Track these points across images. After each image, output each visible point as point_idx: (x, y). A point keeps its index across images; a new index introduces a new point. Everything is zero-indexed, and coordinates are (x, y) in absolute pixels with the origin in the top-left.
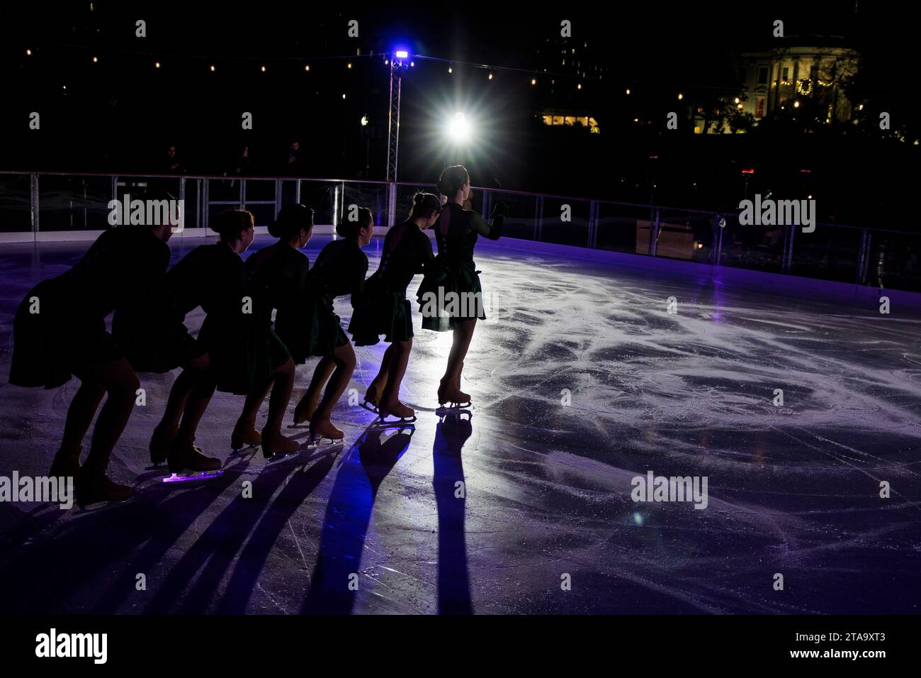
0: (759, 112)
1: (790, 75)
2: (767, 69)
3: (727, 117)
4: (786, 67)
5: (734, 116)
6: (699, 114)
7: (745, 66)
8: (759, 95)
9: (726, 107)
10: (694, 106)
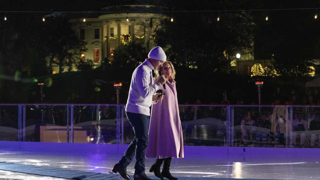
0: (96, 59)
1: (115, 32)
2: (98, 29)
3: (75, 63)
4: (112, 27)
5: (79, 63)
6: (55, 62)
7: (84, 28)
8: (95, 47)
9: (73, 56)
10: (51, 57)
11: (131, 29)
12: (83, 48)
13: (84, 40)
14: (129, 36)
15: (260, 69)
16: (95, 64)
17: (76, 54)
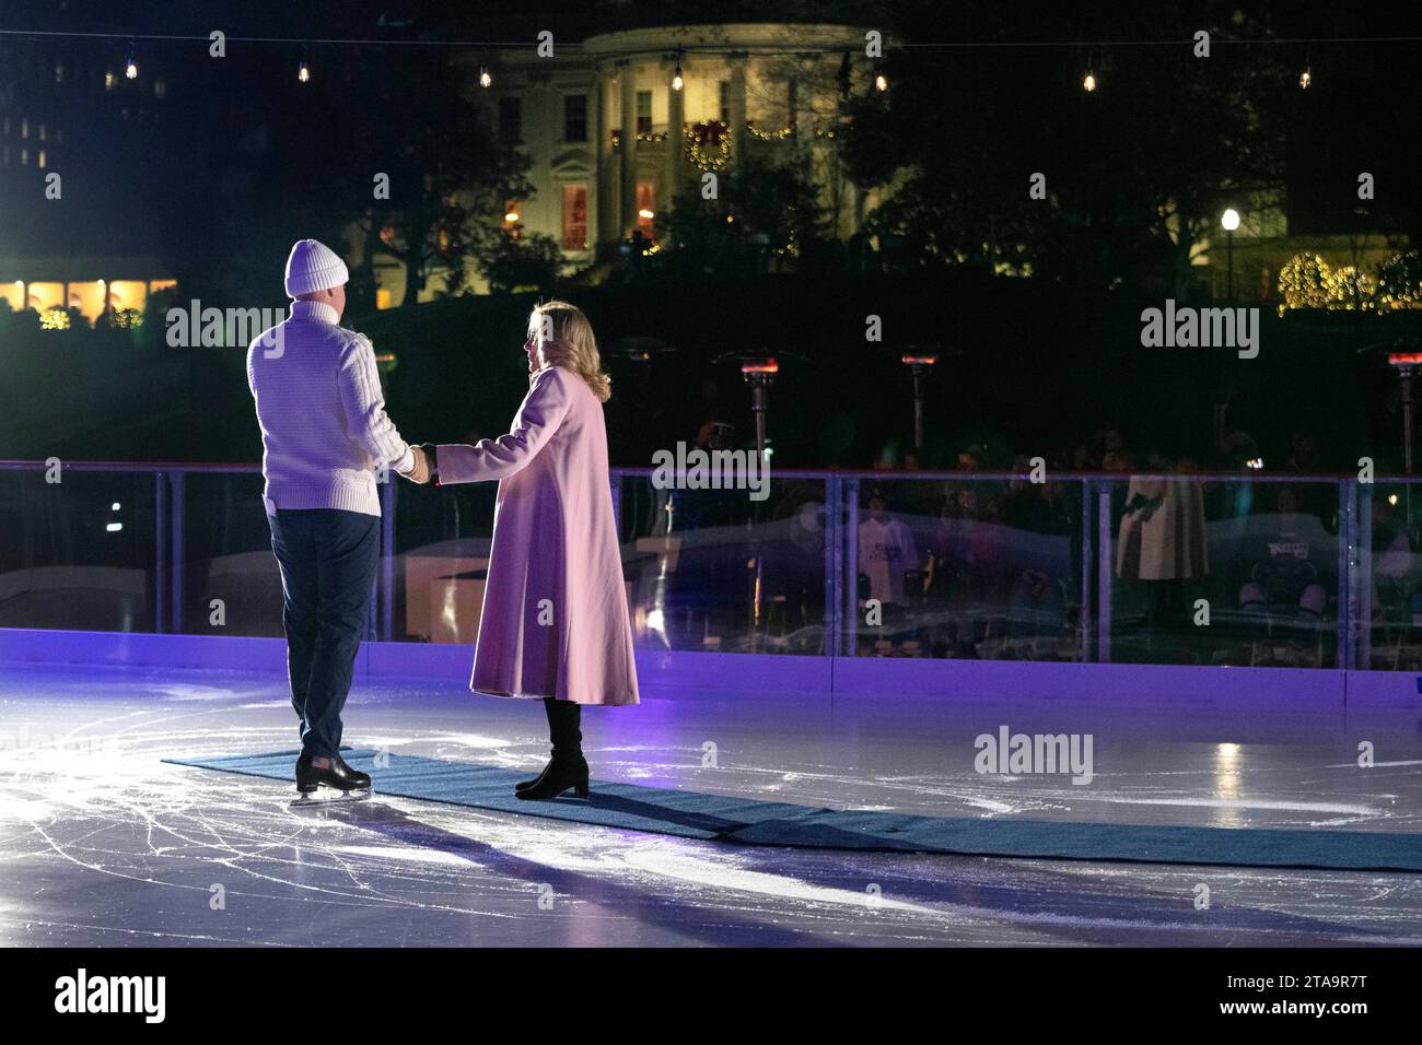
0: (575, 232)
1: (660, 113)
2: (583, 99)
3: (477, 254)
4: (645, 88)
5: (496, 251)
6: (386, 249)
7: (514, 94)
8: (567, 179)
9: (470, 222)
10: (368, 225)
11: (730, 94)
12: (513, 186)
13: (517, 149)
14: (723, 130)
15: (1318, 279)
16: (570, 255)
17: (483, 212)
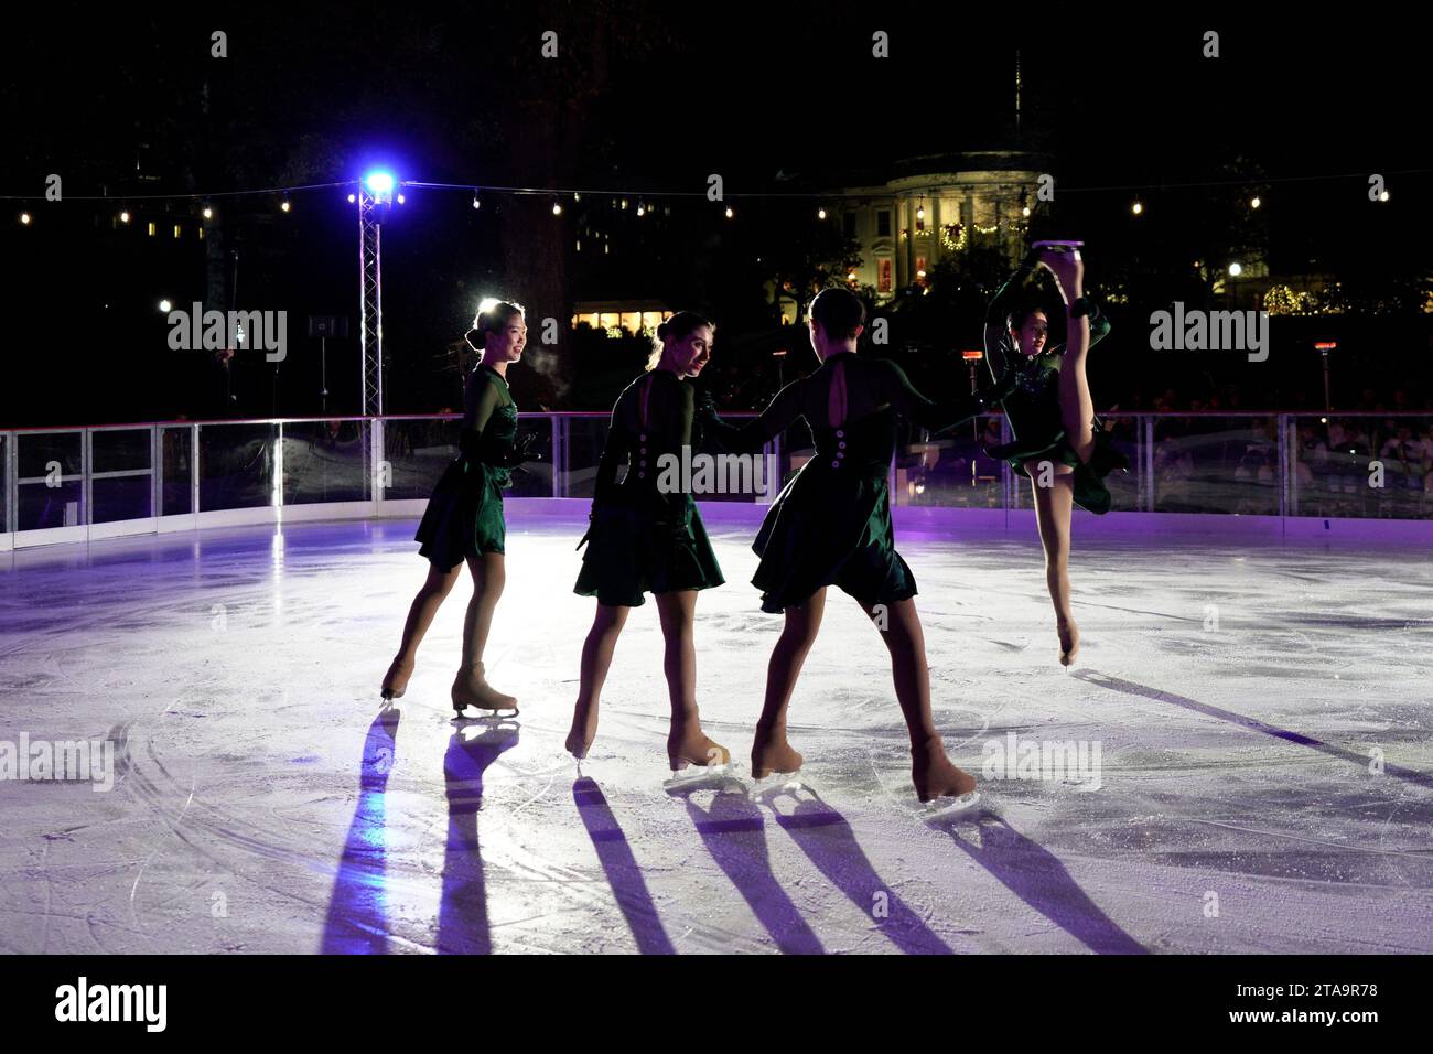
0: (884, 283)
1: (928, 219)
2: (887, 213)
6: (786, 294)
7: (852, 211)
8: (881, 256)
9: (830, 279)
10: (777, 281)
11: (965, 209)
12: (851, 259)
13: (854, 240)
14: (961, 229)
15: (1286, 299)
16: (882, 295)
17: (836, 274)
